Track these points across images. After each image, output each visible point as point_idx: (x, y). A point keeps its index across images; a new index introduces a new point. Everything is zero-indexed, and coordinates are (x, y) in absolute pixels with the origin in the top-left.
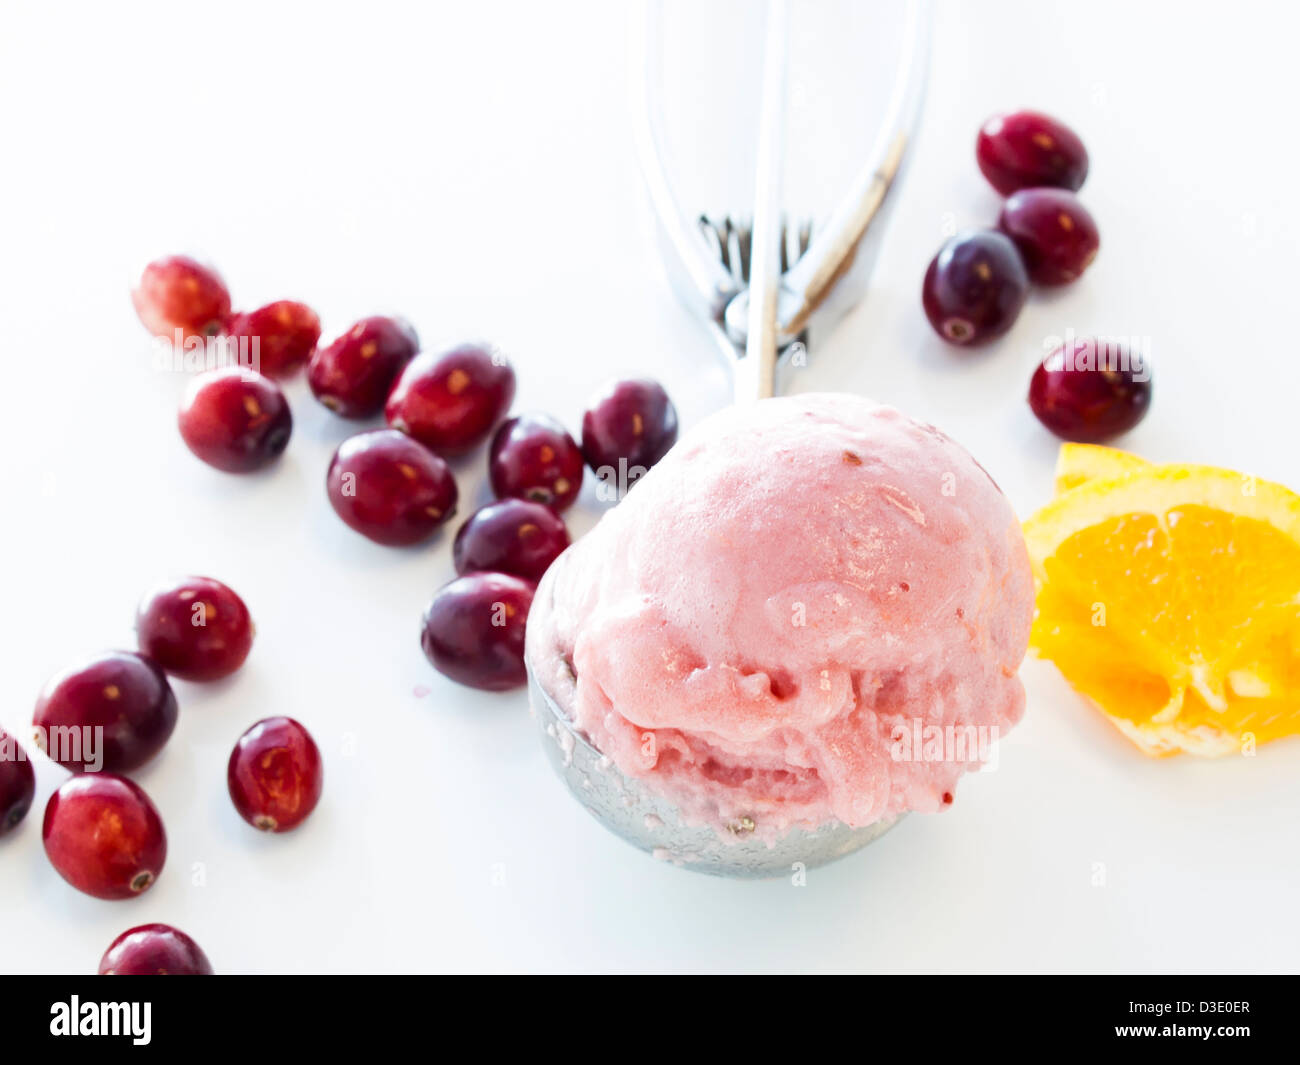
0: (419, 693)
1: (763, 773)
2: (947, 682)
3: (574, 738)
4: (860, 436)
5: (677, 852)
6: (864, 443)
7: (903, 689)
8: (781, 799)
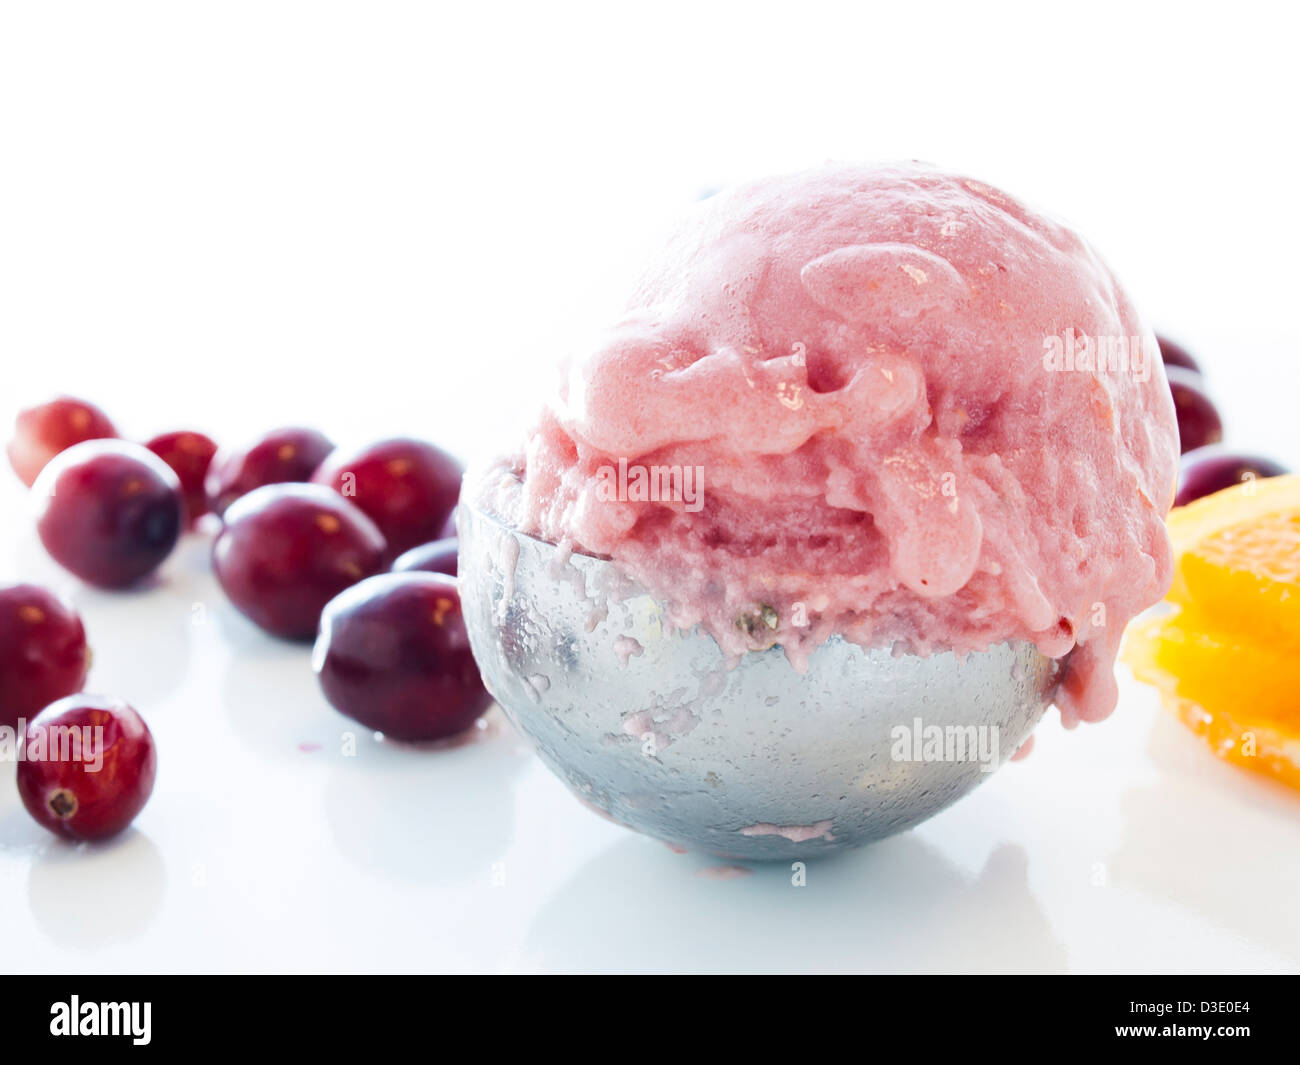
1: (792, 540)
8: (818, 572)
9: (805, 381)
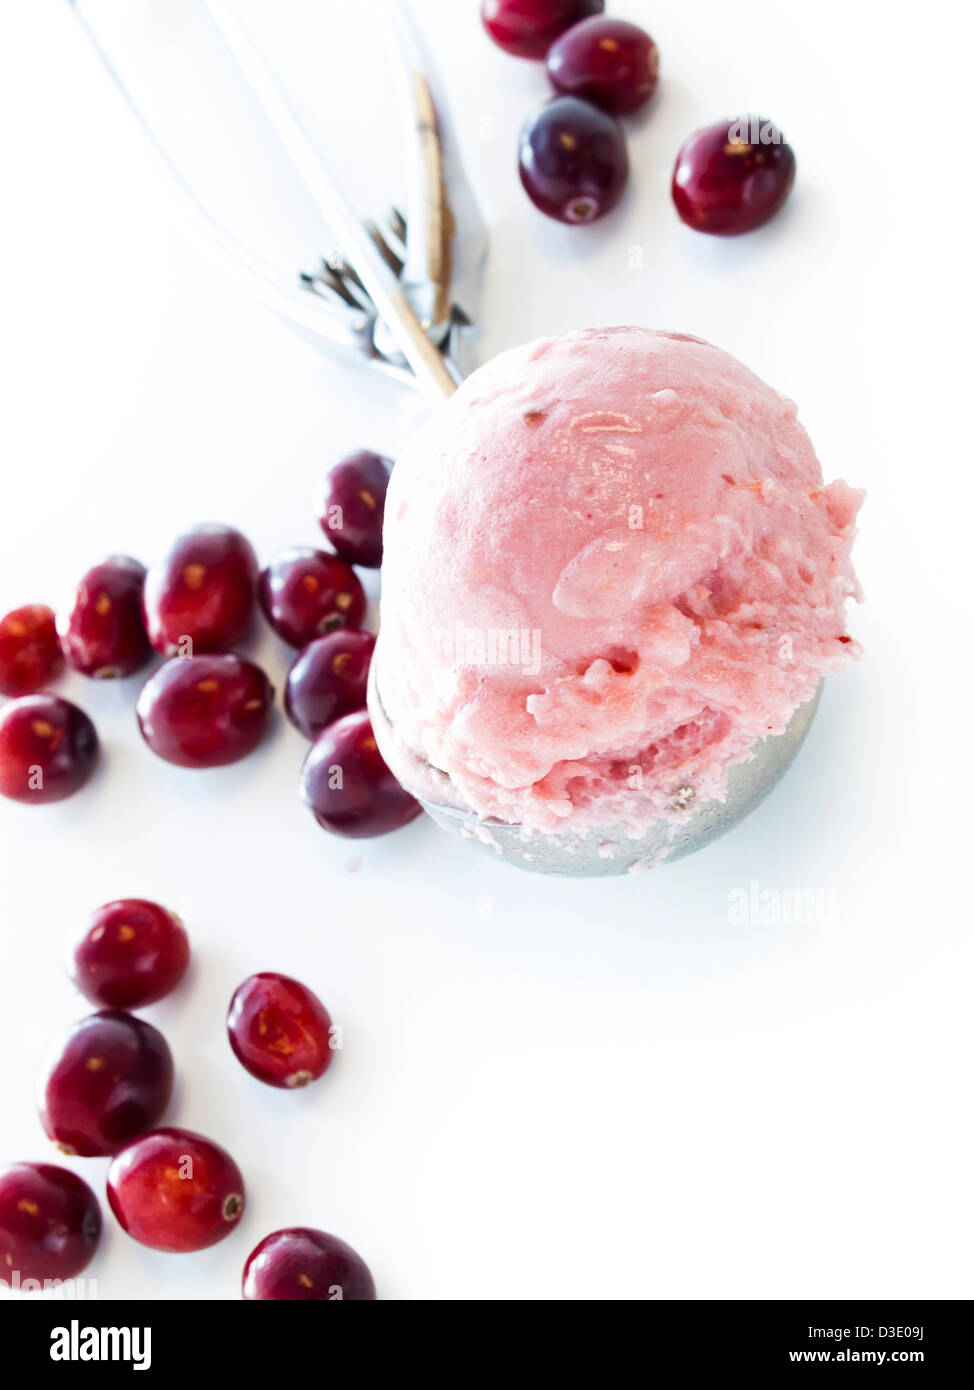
0: (354, 867)
1: (665, 741)
2: (765, 546)
3: (488, 827)
4: (528, 390)
5: (648, 857)
6: (535, 396)
7: (730, 581)
8: (697, 751)
9: (614, 673)
